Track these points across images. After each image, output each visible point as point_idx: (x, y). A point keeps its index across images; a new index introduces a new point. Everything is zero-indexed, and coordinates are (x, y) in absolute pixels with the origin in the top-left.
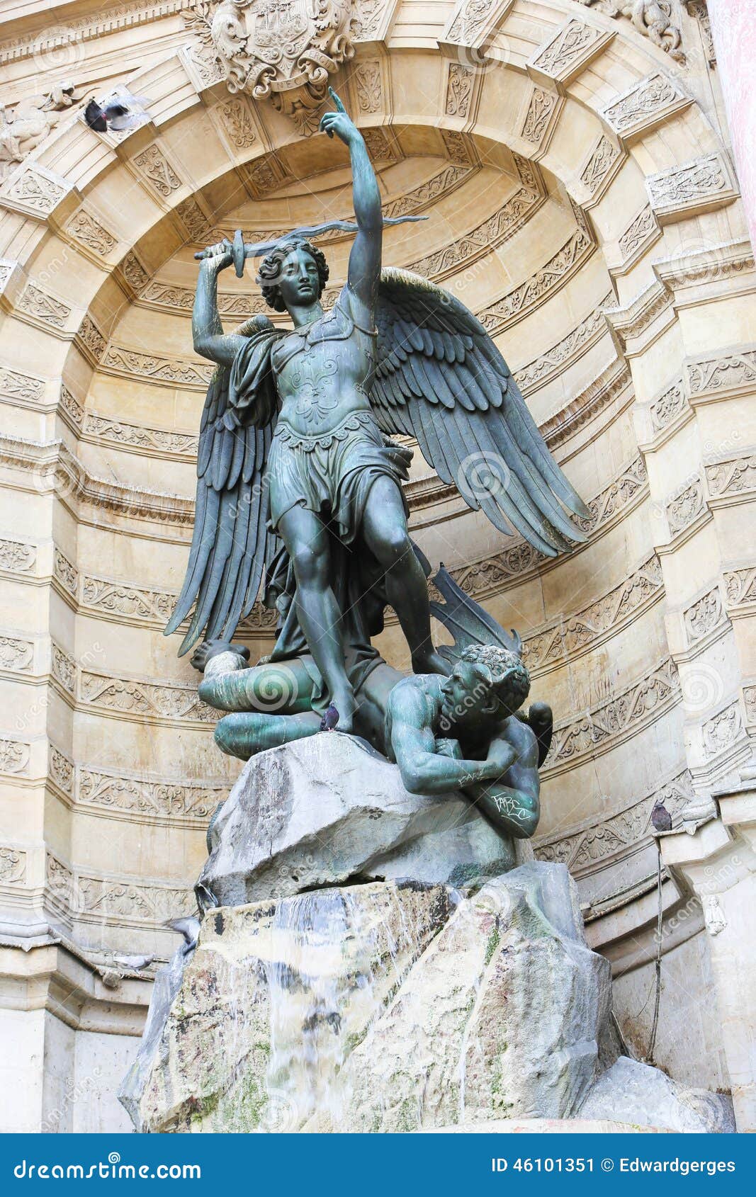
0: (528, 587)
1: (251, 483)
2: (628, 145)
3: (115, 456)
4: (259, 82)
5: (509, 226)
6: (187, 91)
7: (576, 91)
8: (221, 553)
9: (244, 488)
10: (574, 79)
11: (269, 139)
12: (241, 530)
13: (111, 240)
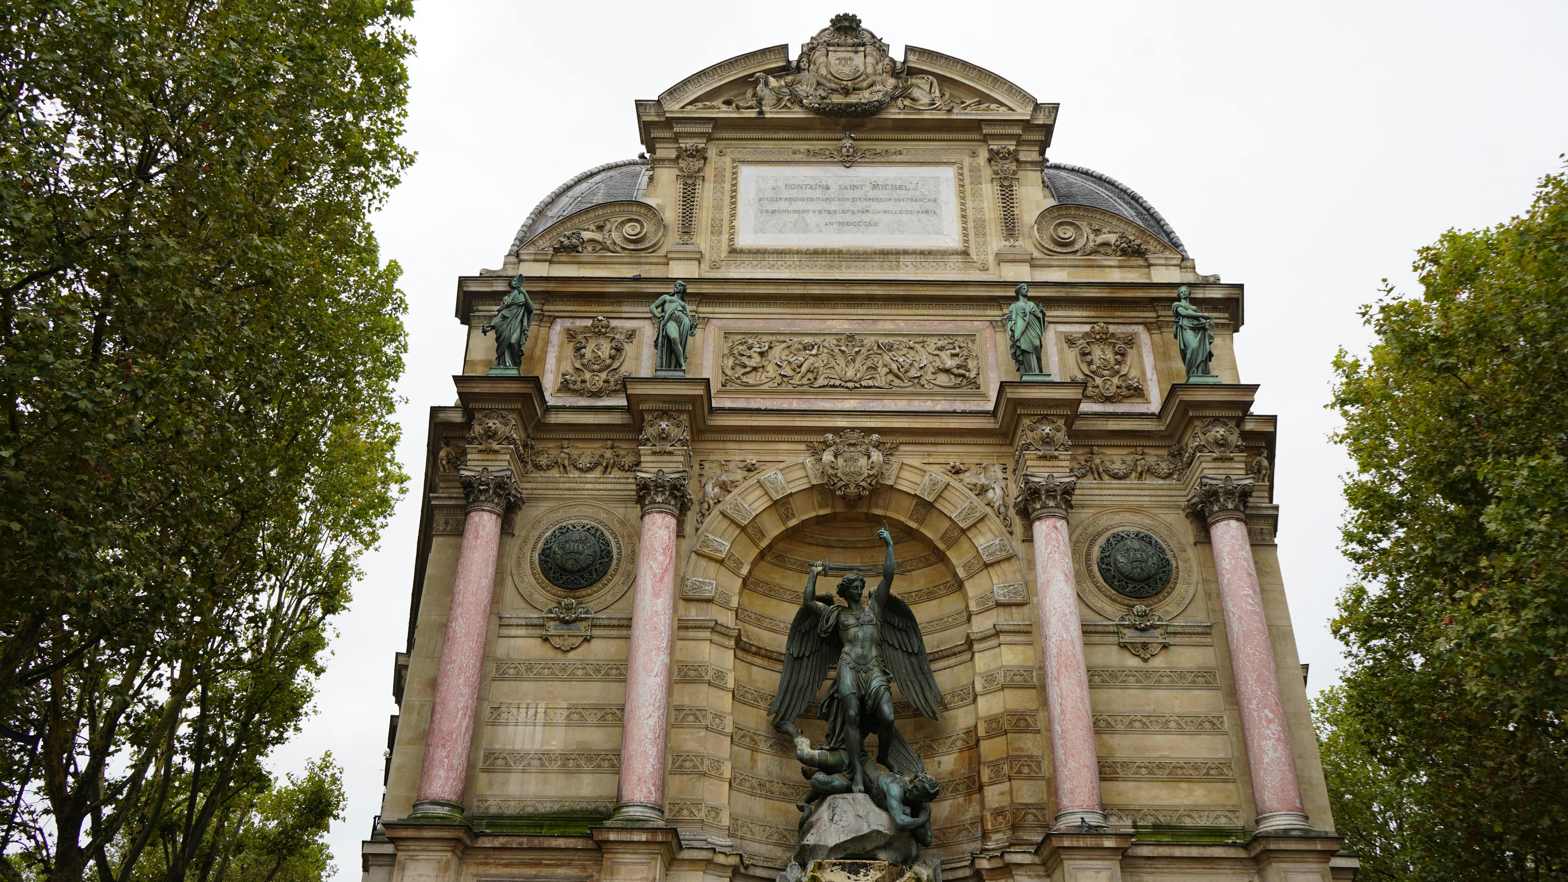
0: (908, 720)
1: (808, 657)
2: (987, 566)
3: (748, 627)
4: (840, 489)
5: (921, 565)
6: (805, 480)
7: (970, 534)
8: (792, 683)
9: (805, 659)
10: (969, 529)
11: (833, 507)
12: (802, 675)
13: (763, 535)
